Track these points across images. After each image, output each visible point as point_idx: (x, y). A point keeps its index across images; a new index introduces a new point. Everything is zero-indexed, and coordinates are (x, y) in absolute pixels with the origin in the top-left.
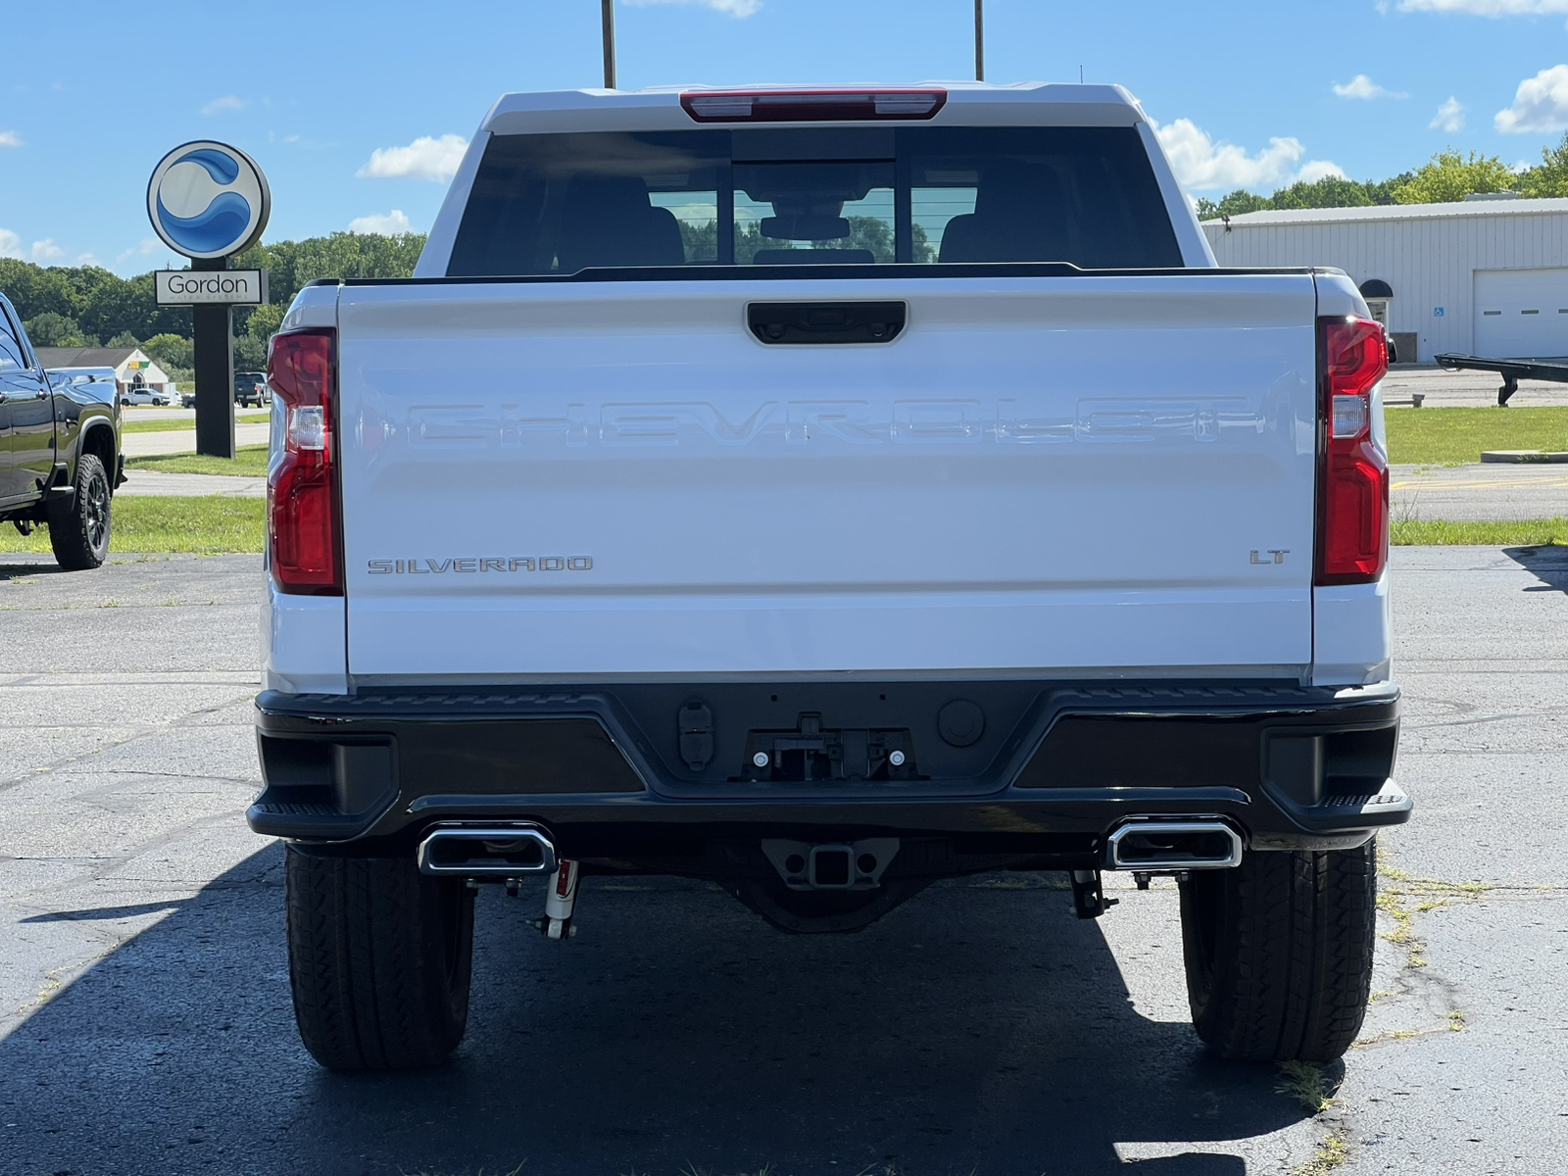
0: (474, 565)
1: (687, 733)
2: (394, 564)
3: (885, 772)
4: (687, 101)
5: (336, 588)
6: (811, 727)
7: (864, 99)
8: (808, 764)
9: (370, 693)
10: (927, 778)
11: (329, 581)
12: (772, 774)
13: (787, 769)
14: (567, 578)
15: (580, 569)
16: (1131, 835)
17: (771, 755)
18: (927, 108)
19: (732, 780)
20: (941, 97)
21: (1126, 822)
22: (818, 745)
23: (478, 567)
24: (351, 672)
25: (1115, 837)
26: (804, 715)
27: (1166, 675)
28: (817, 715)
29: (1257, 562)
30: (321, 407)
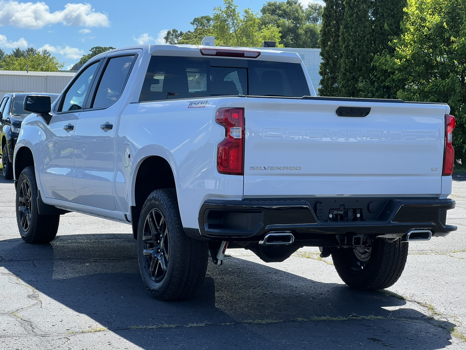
0: (274, 168)
1: (319, 210)
2: (256, 168)
3: (355, 219)
5: (242, 174)
6: (342, 208)
7: (242, 52)
8: (339, 217)
9: (247, 200)
10: (365, 220)
11: (240, 171)
12: (332, 219)
14: (295, 172)
16: (412, 234)
17: (333, 215)
18: (256, 56)
19: (325, 221)
20: (259, 53)
21: (411, 230)
22: (342, 213)
23: (275, 169)
24: (244, 194)
25: (409, 234)
26: (341, 205)
28: (343, 205)
29: (432, 170)
30: (241, 127)
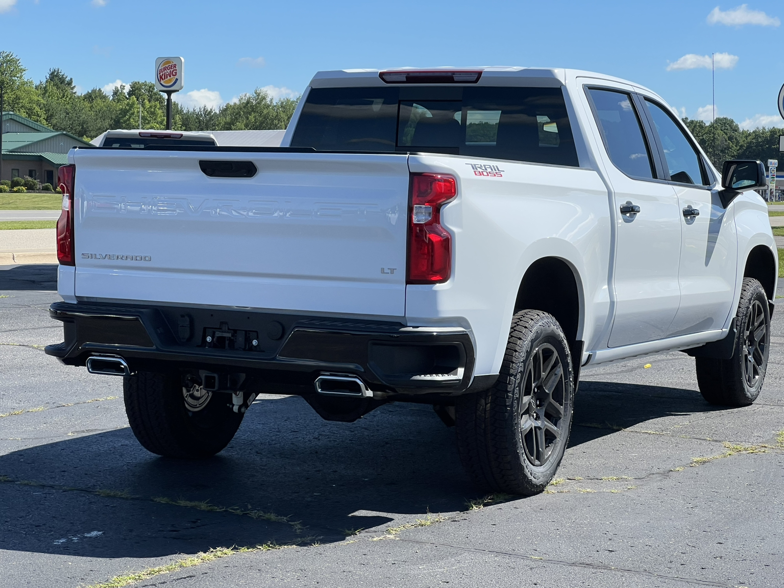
0: (114, 257)
1: (180, 326)
2: (89, 255)
3: (252, 348)
4: (382, 75)
5: (73, 264)
6: (225, 328)
7: (450, 74)
8: (227, 342)
9: (80, 304)
10: (264, 351)
11: (70, 260)
12: (212, 345)
13: (219, 343)
14: (143, 264)
15: (147, 261)
17: (213, 337)
18: (474, 79)
19: (198, 346)
20: (479, 74)
21: (321, 375)
22: (229, 335)
25: (316, 380)
26: (222, 323)
27: (341, 316)
28: (226, 323)
29: (384, 273)
30: (68, 194)
